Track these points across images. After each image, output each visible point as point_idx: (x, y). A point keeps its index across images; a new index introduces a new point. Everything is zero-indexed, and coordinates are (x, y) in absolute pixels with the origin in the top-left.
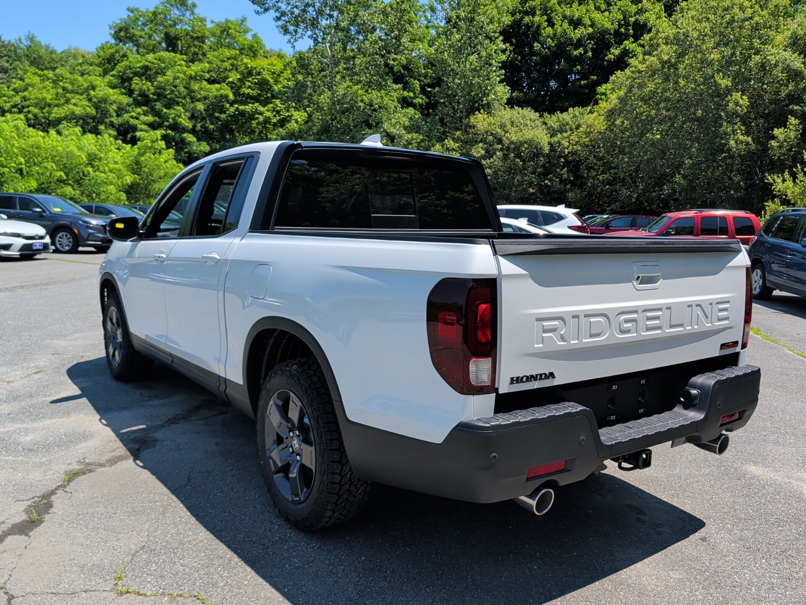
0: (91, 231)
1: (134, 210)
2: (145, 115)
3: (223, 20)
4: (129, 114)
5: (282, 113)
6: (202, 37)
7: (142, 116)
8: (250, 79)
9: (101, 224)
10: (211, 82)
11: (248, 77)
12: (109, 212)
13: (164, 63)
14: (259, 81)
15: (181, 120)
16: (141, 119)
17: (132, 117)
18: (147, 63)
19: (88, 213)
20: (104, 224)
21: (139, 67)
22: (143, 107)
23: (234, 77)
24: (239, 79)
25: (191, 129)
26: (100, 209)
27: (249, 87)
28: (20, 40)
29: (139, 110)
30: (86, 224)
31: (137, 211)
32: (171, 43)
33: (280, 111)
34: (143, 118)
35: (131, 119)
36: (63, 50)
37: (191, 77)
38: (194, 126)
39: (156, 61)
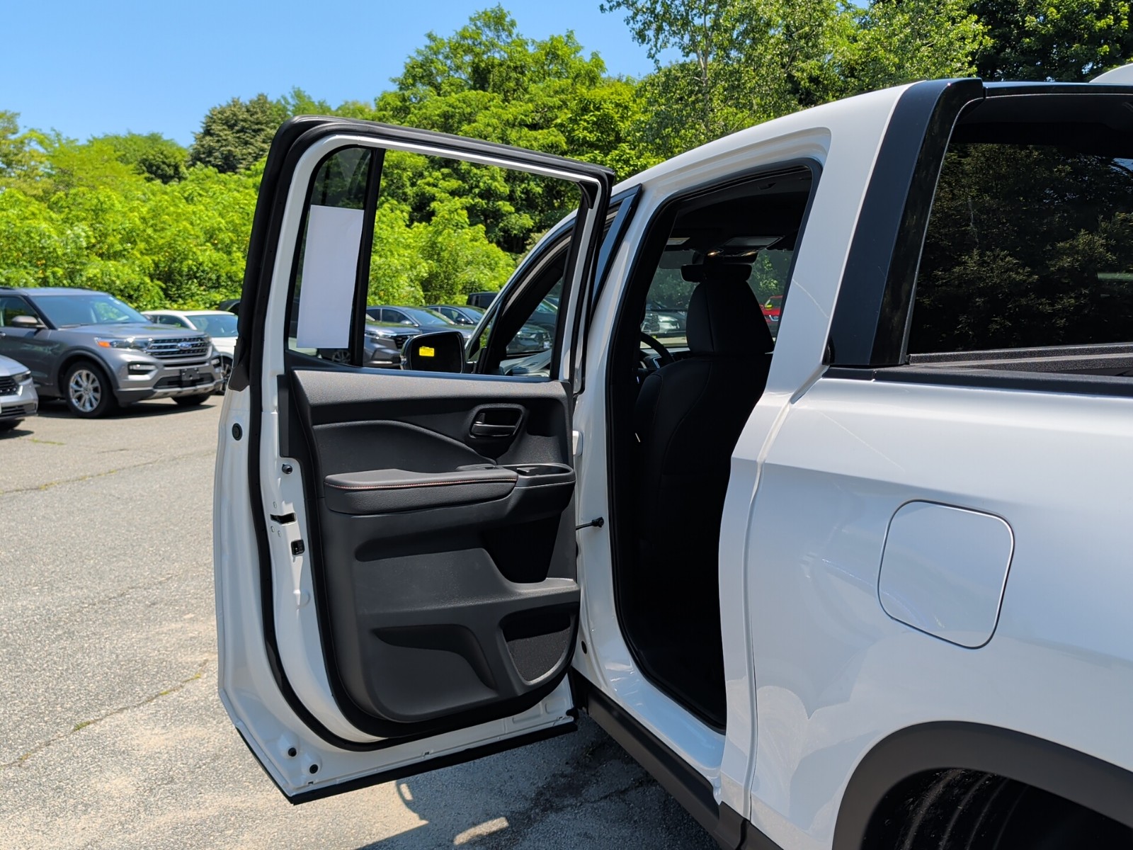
0: (378, 346)
1: (434, 312)
2: (444, 179)
3: (547, 39)
4: (423, 181)
5: (631, 163)
6: (522, 67)
7: (442, 182)
8: (586, 117)
9: (390, 335)
10: (534, 127)
11: (583, 115)
12: (401, 318)
13: (469, 106)
14: (598, 119)
15: (496, 184)
16: (440, 186)
17: (429, 184)
18: (447, 108)
19: (374, 320)
20: (395, 335)
21: (438, 115)
22: (442, 170)
23: (563, 117)
24: (570, 118)
25: (508, 195)
26: (390, 314)
27: (585, 129)
28: (285, 99)
29: (437, 174)
30: (371, 336)
31: (439, 314)
32: (480, 78)
33: (628, 161)
34: (442, 184)
35: (427, 187)
36: (338, 105)
37: (507, 123)
38: (512, 192)
39: (460, 105)
